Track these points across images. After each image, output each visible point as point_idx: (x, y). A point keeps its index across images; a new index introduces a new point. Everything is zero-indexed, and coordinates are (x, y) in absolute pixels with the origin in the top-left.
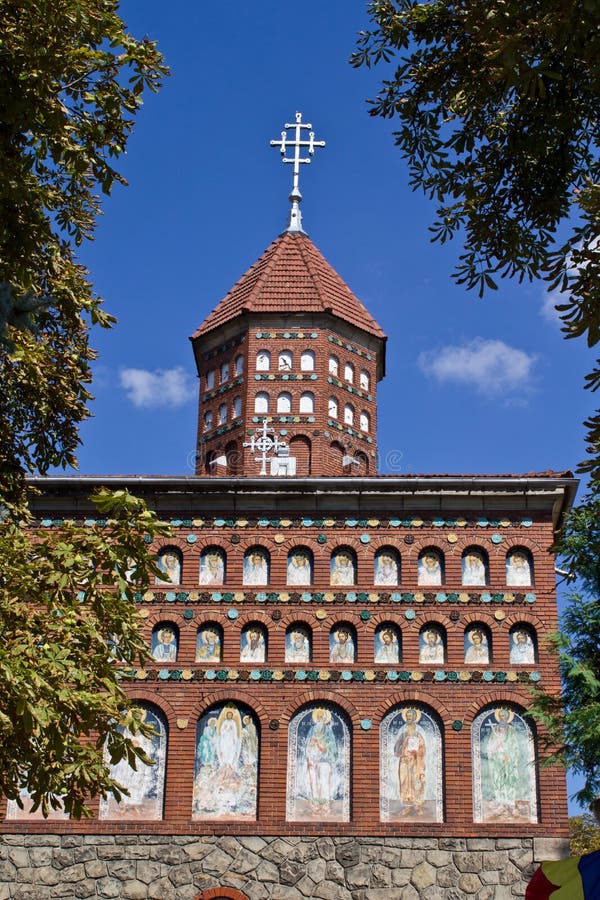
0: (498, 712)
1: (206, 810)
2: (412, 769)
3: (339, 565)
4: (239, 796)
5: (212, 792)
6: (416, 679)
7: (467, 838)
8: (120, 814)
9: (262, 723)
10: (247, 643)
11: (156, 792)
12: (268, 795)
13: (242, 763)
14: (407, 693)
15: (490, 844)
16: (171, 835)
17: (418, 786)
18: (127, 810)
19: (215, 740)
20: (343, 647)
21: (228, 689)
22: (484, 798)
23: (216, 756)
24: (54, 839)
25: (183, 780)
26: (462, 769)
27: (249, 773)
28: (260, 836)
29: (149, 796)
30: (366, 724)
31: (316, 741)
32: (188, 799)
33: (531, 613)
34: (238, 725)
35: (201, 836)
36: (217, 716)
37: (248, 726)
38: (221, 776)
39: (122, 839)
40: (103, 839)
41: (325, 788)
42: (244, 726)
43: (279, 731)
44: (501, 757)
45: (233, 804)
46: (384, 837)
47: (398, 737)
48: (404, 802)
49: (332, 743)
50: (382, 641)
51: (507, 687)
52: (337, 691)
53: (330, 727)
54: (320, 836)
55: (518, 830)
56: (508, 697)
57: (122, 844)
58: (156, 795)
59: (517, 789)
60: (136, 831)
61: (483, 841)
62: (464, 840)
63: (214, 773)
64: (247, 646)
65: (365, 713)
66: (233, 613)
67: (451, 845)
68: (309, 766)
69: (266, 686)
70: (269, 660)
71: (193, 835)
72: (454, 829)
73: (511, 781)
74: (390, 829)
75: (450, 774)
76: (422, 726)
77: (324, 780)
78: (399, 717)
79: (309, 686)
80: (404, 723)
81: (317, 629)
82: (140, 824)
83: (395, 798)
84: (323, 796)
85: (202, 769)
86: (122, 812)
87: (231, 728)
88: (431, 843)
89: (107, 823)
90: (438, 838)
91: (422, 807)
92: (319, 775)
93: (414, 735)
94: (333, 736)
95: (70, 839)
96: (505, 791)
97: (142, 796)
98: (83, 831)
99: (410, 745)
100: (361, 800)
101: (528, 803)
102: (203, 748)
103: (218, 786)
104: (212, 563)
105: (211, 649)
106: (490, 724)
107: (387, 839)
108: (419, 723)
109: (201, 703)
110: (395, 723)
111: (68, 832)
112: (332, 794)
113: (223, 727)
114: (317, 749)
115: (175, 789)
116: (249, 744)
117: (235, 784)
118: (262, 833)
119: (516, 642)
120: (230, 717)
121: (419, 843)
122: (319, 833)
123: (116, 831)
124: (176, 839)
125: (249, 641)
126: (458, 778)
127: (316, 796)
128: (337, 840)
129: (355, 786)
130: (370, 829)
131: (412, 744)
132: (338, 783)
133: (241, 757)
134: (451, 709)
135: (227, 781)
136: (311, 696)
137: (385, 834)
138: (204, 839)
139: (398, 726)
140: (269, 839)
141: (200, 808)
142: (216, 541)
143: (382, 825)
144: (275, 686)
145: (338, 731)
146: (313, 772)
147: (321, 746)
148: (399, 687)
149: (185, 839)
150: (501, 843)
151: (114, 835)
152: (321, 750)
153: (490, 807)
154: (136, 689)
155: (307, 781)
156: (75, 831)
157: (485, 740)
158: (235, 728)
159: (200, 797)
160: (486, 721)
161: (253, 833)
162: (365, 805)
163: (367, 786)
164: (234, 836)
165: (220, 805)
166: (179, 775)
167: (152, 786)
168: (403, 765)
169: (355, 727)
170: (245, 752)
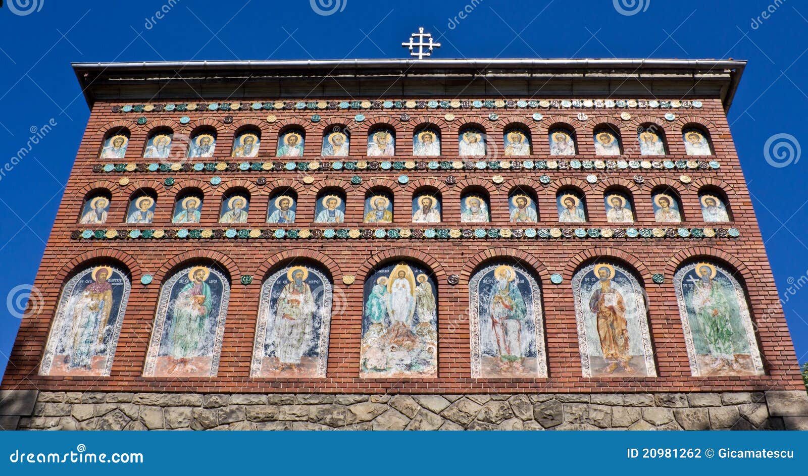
0: (698, 267)
1: (376, 369)
2: (612, 325)
3: (512, 142)
4: (415, 354)
5: (382, 350)
6: (606, 236)
7: (687, 393)
8: (275, 374)
9: (439, 278)
10: (418, 208)
11: (318, 350)
12: (449, 350)
13: (416, 321)
14: (598, 249)
15: (714, 399)
16: (335, 394)
17: (621, 342)
18: (283, 369)
19: (386, 297)
20: (522, 211)
21: (400, 247)
22: (698, 353)
23: (387, 315)
24: (195, 398)
25: (349, 336)
26: (670, 322)
27: (425, 331)
28: (441, 394)
29: (310, 355)
30: (557, 278)
31: (500, 298)
32: (356, 355)
33: (717, 177)
34: (411, 283)
35: (370, 394)
36: (388, 275)
37: (423, 284)
38: (393, 335)
39: (276, 398)
40: (254, 399)
41: (514, 344)
42: (418, 284)
43: (458, 286)
44: (710, 311)
45: (408, 362)
46: (589, 393)
47: (592, 293)
48: (607, 358)
49: (519, 299)
50: (564, 205)
51: (705, 243)
52: (521, 248)
53: (515, 284)
54: (514, 394)
55: (744, 383)
56: (708, 252)
57: (276, 404)
58: (317, 354)
59: (734, 343)
60: (293, 389)
61: (707, 395)
62: (684, 395)
63: (385, 331)
64: (419, 211)
65: (554, 268)
66: (404, 179)
67: (670, 401)
68: (494, 323)
69: (442, 244)
70: (444, 220)
71: (361, 394)
72: (670, 384)
73: (725, 335)
74: (595, 384)
75: (657, 326)
76: (618, 282)
77: (512, 336)
78: (591, 274)
79: (489, 244)
80: (597, 280)
81: (494, 193)
82: (298, 382)
83: (597, 354)
84: (513, 354)
85: (371, 328)
86: (277, 371)
87: (404, 286)
88: (646, 399)
89: (258, 380)
90: (653, 393)
91: (629, 363)
92: (506, 332)
93: (610, 291)
94: (519, 293)
95: (214, 398)
96: (721, 345)
97: (301, 354)
98: (230, 390)
99: (606, 301)
100: (558, 355)
101: (748, 357)
102: (372, 306)
103: (389, 344)
104: (381, 141)
105: (380, 214)
106: (692, 279)
107: (593, 396)
108: (613, 280)
109: (370, 260)
110: (587, 279)
111: (213, 390)
112: (523, 351)
113: (394, 285)
114: (502, 306)
115: (340, 345)
116: (424, 301)
117: (409, 342)
118: (444, 391)
119: (706, 206)
120: (402, 276)
121: (631, 399)
122: (512, 390)
123: (270, 389)
124: (341, 398)
125: (421, 207)
126: (666, 331)
127: (504, 353)
128: (535, 398)
129: (549, 340)
130: (573, 385)
131: (609, 300)
132: (529, 340)
133: (415, 314)
134: (649, 264)
135: (400, 339)
136: (493, 253)
137: (589, 390)
138: (373, 398)
139: (591, 283)
140: (453, 397)
141: (369, 367)
142: (385, 120)
143: (586, 380)
144: (451, 244)
145: (524, 289)
146: (498, 329)
147: (507, 303)
148: (589, 244)
149: (351, 398)
150: (727, 397)
151: (267, 394)
152: (506, 306)
153: (707, 362)
154: (297, 248)
155: (493, 338)
156: (220, 390)
157: (690, 294)
158: (408, 286)
159: (368, 355)
160: (687, 277)
161: (433, 390)
162: (564, 360)
163: (565, 340)
164: (409, 394)
165: (392, 363)
166: (345, 331)
167: (312, 344)
168: (601, 321)
169: (544, 282)
170: (420, 310)
